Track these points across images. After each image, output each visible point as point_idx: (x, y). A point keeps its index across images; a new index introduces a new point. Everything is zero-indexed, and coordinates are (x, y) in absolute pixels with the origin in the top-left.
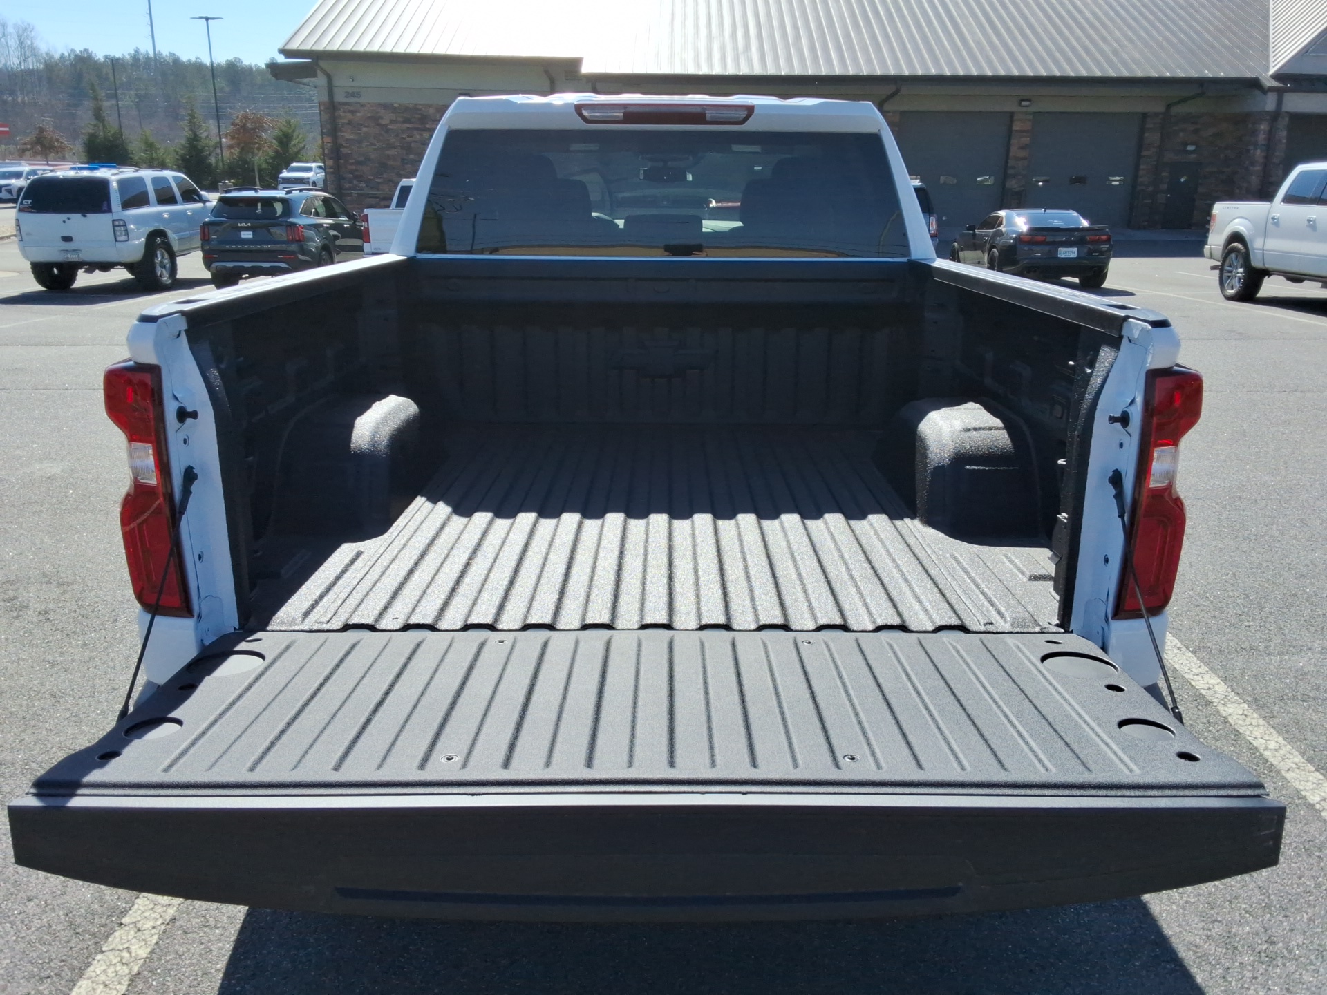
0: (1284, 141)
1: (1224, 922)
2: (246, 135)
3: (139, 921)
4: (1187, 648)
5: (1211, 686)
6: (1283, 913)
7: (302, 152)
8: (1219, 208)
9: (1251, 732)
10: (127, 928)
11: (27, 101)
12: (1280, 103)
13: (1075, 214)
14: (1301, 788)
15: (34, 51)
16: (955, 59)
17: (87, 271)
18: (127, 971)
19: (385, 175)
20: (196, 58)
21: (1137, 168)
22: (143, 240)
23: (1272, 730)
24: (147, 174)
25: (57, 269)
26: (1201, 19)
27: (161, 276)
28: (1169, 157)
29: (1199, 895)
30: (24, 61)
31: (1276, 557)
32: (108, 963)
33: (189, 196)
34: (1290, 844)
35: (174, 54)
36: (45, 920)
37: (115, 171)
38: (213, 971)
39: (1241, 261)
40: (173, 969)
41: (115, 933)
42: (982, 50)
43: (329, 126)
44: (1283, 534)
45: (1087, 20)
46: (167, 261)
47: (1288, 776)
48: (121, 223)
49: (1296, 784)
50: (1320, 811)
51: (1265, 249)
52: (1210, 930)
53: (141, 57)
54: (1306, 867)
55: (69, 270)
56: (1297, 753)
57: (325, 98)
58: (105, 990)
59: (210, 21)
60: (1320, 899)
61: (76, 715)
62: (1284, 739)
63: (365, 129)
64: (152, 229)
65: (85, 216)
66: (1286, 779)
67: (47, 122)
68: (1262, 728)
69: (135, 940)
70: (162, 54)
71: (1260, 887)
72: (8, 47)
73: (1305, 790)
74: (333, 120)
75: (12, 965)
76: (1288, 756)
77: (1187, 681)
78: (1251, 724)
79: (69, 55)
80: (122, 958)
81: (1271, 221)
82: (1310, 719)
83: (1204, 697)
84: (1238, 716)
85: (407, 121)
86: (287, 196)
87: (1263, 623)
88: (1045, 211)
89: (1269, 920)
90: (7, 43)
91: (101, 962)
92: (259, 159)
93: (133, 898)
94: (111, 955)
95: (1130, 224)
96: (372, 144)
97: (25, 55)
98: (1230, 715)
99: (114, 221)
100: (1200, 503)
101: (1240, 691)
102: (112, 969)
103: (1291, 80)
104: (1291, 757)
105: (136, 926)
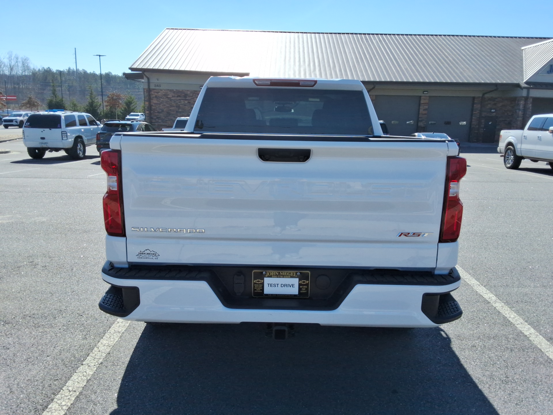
0: (531, 108)
1: (490, 371)
2: (113, 102)
3: (89, 363)
4: (482, 285)
5: (490, 297)
6: (512, 369)
7: (135, 109)
8: (503, 133)
9: (505, 312)
10: (85, 365)
11: (24, 87)
12: (528, 93)
13: (446, 135)
14: (522, 330)
15: (28, 68)
16: (397, 75)
17: (50, 151)
18: (86, 378)
19: (169, 117)
20: (93, 72)
21: (471, 119)
22: (73, 139)
23: (513, 312)
24: (76, 114)
25: (37, 150)
26: (496, 61)
27: (79, 154)
28: (484, 114)
29: (481, 362)
30: (24, 71)
31: (519, 256)
32: (79, 376)
33: (92, 123)
34: (517, 347)
35: (84, 70)
36: (54, 362)
37: (63, 112)
38: (117, 379)
39: (512, 153)
40: (102, 378)
41: (80, 367)
42: (408, 72)
43: (147, 98)
44: (522, 248)
45: (450, 61)
46: (82, 148)
47: (517, 326)
48: (65, 132)
49: (521, 329)
50: (529, 337)
51: (522, 148)
52: (485, 373)
53: (71, 71)
54: (522, 355)
55: (42, 151)
56: (521, 319)
57: (146, 87)
58: (78, 384)
59: (101, 57)
60: (527, 365)
61: (60, 299)
62: (517, 314)
63: (162, 99)
64: (77, 135)
65: (51, 130)
66: (517, 327)
67: (33, 96)
68: (509, 311)
69: (88, 369)
70: (79, 70)
71: (504, 361)
72: (18, 66)
73: (524, 331)
74: (149, 95)
75: (44, 376)
76: (518, 320)
77: (481, 295)
78: (505, 310)
79: (42, 69)
80: (83, 375)
81: (523, 137)
82: (528, 308)
83: (487, 301)
84: (500, 307)
85: (178, 96)
86: (132, 123)
87: (512, 278)
88: (433, 133)
89: (507, 371)
90: (18, 65)
91: (76, 376)
92: (118, 111)
93: (86, 356)
94: (79, 374)
95: (469, 141)
96: (164, 105)
97: (24, 69)
98: (497, 306)
99: (62, 132)
100: (490, 237)
101: (501, 299)
102: (80, 378)
103: (532, 84)
104: (519, 320)
105: (88, 365)
